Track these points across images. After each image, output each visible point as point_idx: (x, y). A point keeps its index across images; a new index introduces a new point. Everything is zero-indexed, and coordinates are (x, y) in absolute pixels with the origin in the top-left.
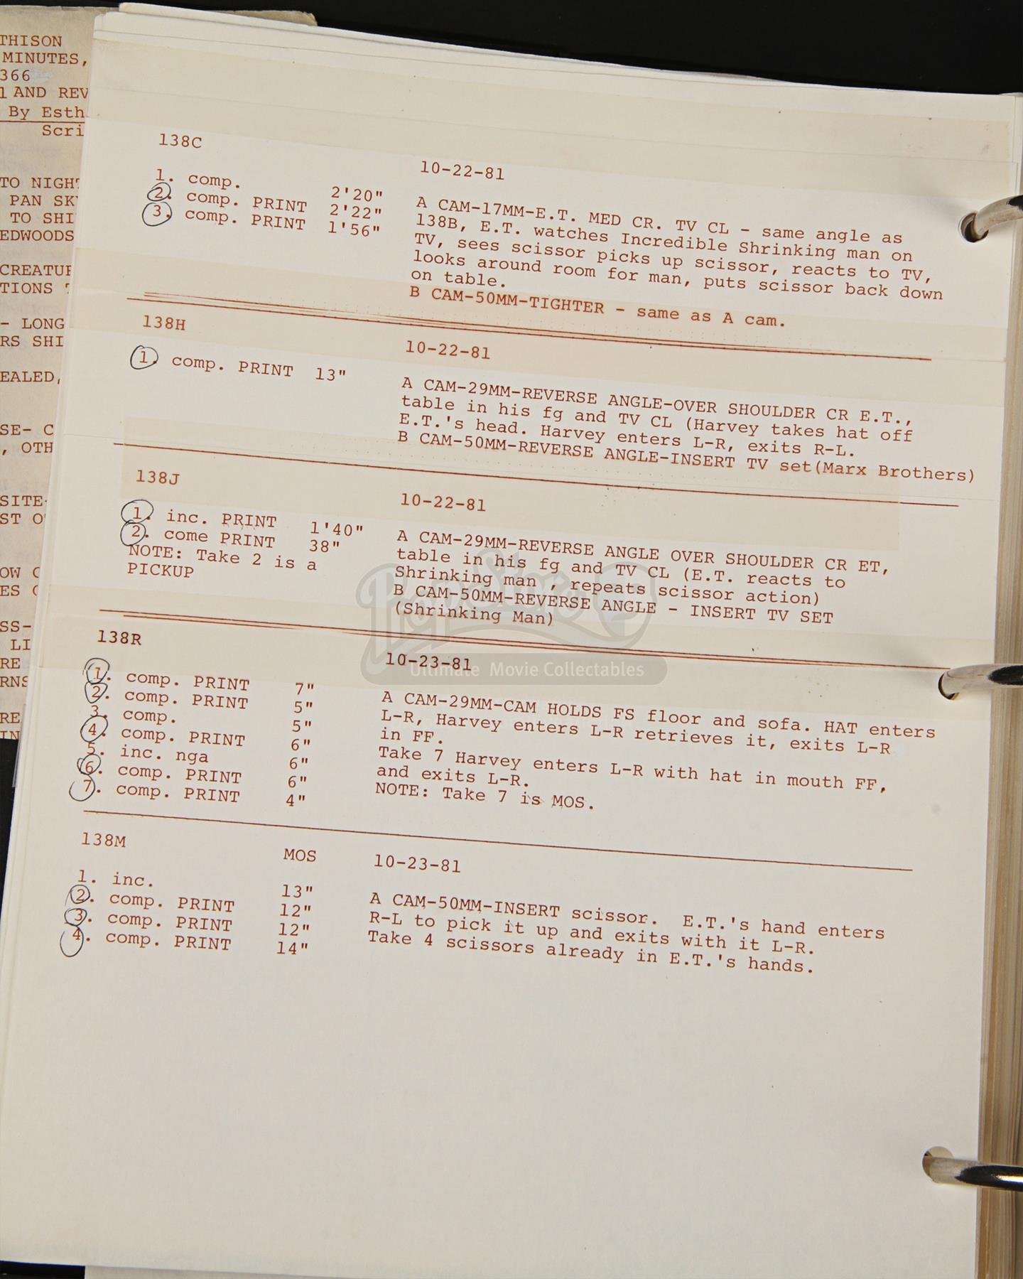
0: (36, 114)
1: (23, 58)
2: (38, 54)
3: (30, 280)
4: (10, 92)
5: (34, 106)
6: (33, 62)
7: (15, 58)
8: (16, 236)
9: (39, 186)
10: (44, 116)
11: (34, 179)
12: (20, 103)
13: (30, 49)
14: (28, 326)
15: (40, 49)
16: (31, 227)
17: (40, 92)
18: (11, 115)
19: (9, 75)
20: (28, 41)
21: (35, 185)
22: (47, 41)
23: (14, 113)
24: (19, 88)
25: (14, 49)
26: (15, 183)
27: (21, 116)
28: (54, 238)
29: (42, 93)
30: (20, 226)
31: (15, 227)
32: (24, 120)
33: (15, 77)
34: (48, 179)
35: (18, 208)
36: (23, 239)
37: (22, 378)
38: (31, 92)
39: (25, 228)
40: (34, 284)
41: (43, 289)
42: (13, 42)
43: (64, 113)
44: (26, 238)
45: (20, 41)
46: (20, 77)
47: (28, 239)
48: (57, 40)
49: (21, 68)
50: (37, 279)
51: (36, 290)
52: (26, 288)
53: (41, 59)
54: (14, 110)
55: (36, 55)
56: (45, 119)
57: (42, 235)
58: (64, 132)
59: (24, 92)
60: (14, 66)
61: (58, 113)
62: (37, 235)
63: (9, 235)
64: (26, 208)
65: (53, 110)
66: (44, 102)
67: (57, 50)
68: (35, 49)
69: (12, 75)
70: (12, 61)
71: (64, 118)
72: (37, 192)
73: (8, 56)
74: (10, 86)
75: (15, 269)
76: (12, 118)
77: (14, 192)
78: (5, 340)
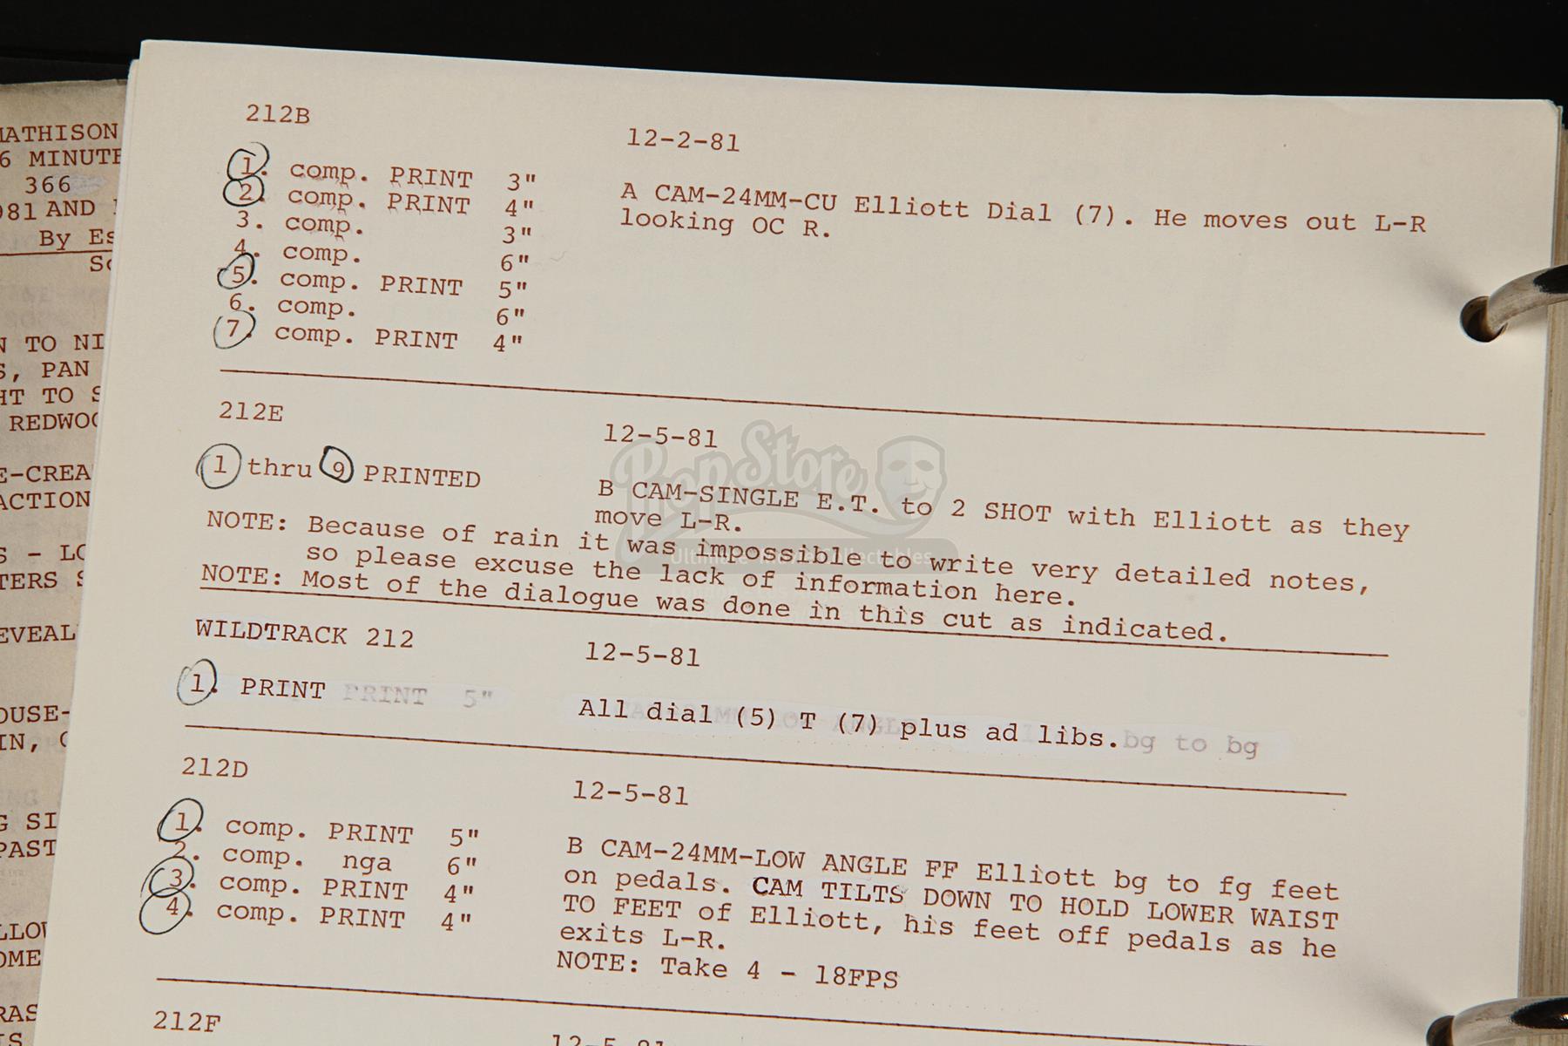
0: (80, 241)
1: (60, 158)
2: (82, 151)
3: (73, 487)
4: (40, 210)
5: (77, 229)
6: (75, 163)
7: (48, 158)
8: (50, 422)
9: (86, 347)
10: (93, 243)
11: (77, 337)
12: (57, 225)
13: (70, 145)
14: (69, 556)
15: (86, 143)
16: (73, 408)
17: (85, 207)
18: (43, 244)
19: (39, 185)
20: (67, 133)
21: (80, 346)
22: (95, 132)
23: (47, 241)
24: (53, 203)
25: (46, 146)
26: (49, 344)
27: (58, 244)
29: (88, 208)
30: (57, 408)
31: (50, 409)
32: (62, 251)
33: (48, 188)
35: (54, 381)
36: (62, 426)
37: (60, 635)
38: (73, 208)
39: (65, 409)
40: (79, 493)
42: (45, 137)
44: (66, 426)
45: (55, 133)
46: (56, 187)
47: (69, 426)
48: (110, 130)
49: (57, 173)
50: (82, 485)
51: (82, 502)
52: (67, 500)
53: (87, 158)
54: (46, 236)
55: (79, 154)
56: (93, 247)
59: (62, 209)
60: (48, 171)
62: (82, 420)
63: (41, 422)
64: (66, 381)
65: (105, 233)
66: (92, 222)
67: (110, 143)
68: (78, 145)
69: (44, 185)
70: (43, 165)
72: (82, 356)
73: (37, 157)
74: (41, 201)
75: (50, 472)
76: (44, 249)
77: (48, 357)
78: (35, 580)
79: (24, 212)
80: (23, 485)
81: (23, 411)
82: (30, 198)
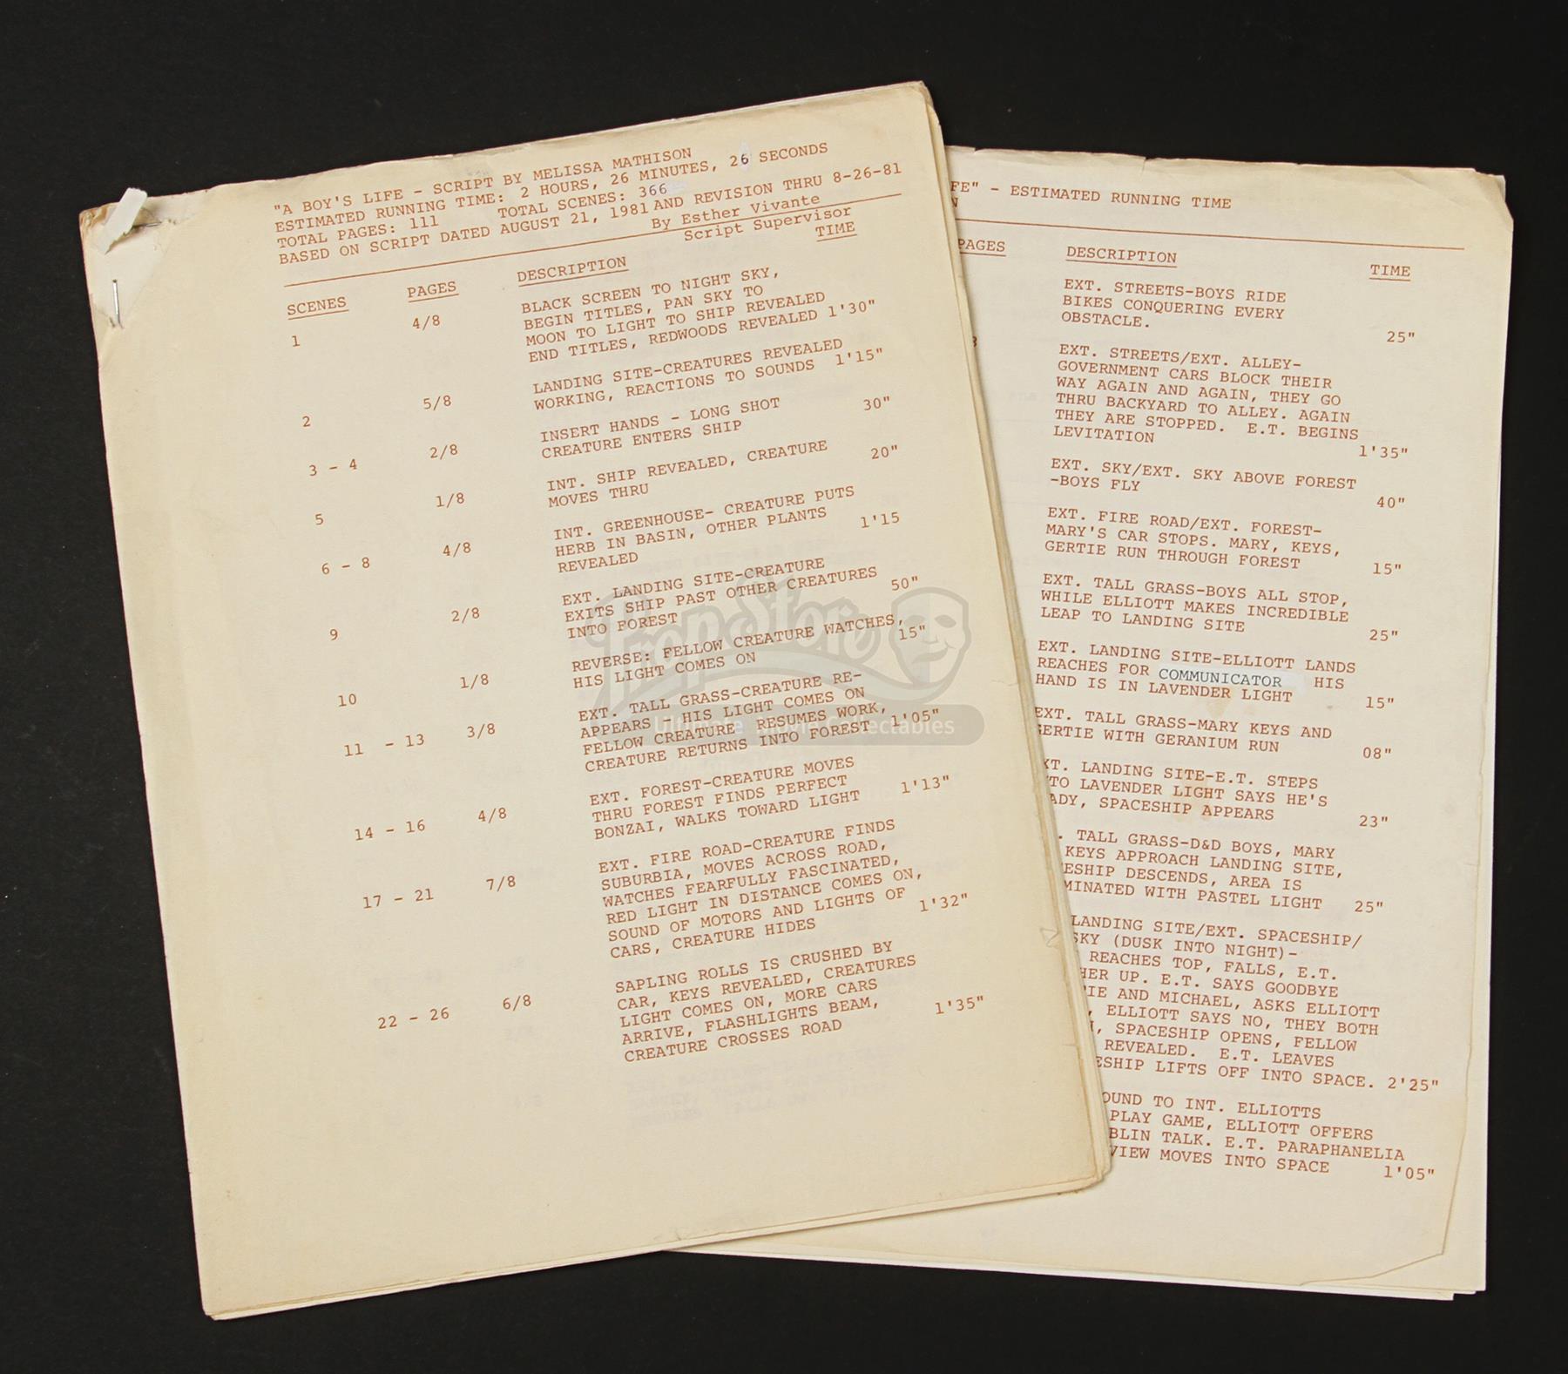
0: (677, 222)
1: (658, 173)
2: (671, 168)
3: (693, 374)
4: (650, 206)
5: (673, 215)
6: (667, 175)
7: (651, 174)
8: (674, 335)
9: (689, 287)
10: (684, 223)
11: (683, 282)
12: (662, 214)
13: (663, 165)
14: (696, 417)
15: (673, 163)
16: (687, 325)
17: (676, 202)
18: (654, 227)
19: (647, 191)
20: (661, 157)
21: (685, 287)
22: (677, 154)
23: (657, 225)
24: (657, 201)
25: (648, 167)
26: (666, 288)
27: (663, 226)
28: (709, 332)
29: (679, 202)
30: (677, 327)
31: (672, 328)
32: (666, 230)
33: (653, 192)
34: (695, 280)
35: (672, 311)
36: (681, 338)
37: (697, 466)
38: (670, 203)
39: (681, 327)
40: (697, 378)
41: (705, 381)
42: (647, 161)
43: (702, 217)
44: (683, 337)
45: (653, 158)
46: (658, 191)
47: (685, 337)
48: (686, 152)
49: (657, 183)
50: (699, 373)
51: (700, 383)
52: (690, 383)
53: (674, 171)
54: (656, 222)
55: (669, 169)
56: (685, 226)
57: (698, 332)
58: (705, 234)
59: (663, 204)
60: (651, 182)
61: (696, 218)
62: (693, 333)
63: (668, 336)
64: (679, 310)
65: (691, 216)
66: (682, 210)
67: (688, 161)
68: (668, 164)
69: (651, 191)
70: (648, 178)
71: (703, 222)
72: (687, 293)
73: (644, 174)
74: (650, 201)
75: (677, 367)
76: (656, 230)
77: (666, 296)
78: (677, 433)
79: (640, 209)
80: (662, 377)
81: (656, 331)
82: (643, 200)
